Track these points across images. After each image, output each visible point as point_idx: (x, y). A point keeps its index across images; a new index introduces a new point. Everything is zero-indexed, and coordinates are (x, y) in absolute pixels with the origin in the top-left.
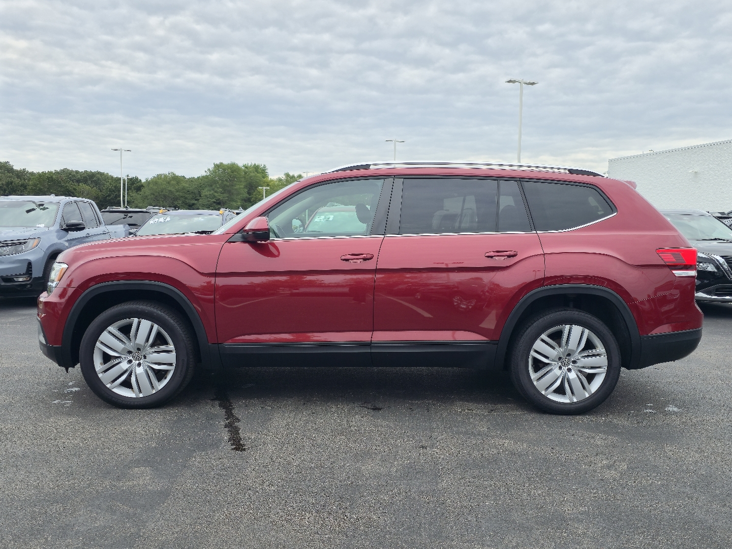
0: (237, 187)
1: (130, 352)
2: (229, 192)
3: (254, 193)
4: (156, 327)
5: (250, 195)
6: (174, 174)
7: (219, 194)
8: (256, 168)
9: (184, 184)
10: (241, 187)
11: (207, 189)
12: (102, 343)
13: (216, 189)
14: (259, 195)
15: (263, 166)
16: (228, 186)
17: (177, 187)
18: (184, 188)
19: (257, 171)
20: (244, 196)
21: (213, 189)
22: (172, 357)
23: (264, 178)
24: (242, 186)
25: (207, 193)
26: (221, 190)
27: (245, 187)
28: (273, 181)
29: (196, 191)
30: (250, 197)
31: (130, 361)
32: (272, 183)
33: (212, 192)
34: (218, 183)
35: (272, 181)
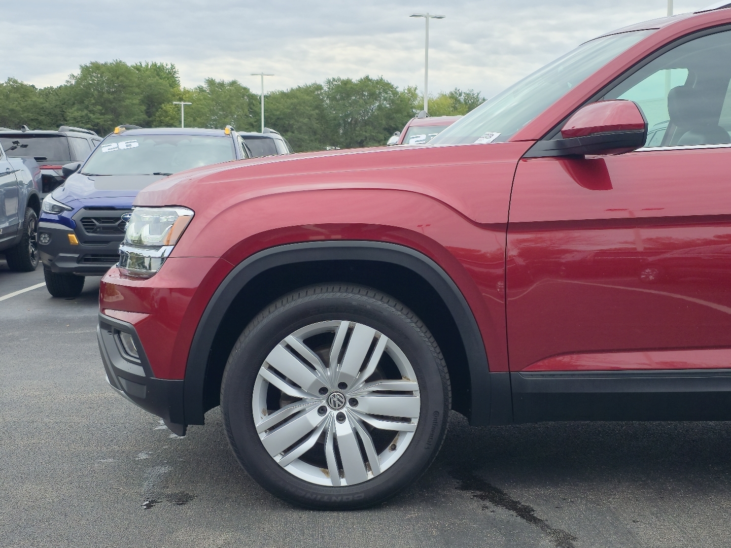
0: (128, 102)
1: (323, 390)
2: (114, 111)
3: (158, 114)
4: (384, 340)
5: (149, 117)
6: (15, 82)
7: (98, 115)
8: (158, 70)
9: (35, 99)
10: (134, 102)
11: (75, 108)
12: (271, 368)
13: (91, 107)
14: (166, 117)
15: (169, 67)
16: (111, 102)
17: (23, 104)
18: (35, 105)
19: (158, 75)
20: (141, 117)
21: (87, 108)
22: (411, 406)
23: (173, 88)
24: (136, 101)
25: (77, 114)
26: (100, 108)
27: (142, 102)
28: (188, 92)
29: (58, 110)
30: (151, 119)
31: (322, 411)
32: (187, 95)
33: (86, 112)
34: (93, 95)
35: (186, 92)
